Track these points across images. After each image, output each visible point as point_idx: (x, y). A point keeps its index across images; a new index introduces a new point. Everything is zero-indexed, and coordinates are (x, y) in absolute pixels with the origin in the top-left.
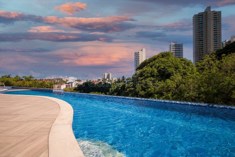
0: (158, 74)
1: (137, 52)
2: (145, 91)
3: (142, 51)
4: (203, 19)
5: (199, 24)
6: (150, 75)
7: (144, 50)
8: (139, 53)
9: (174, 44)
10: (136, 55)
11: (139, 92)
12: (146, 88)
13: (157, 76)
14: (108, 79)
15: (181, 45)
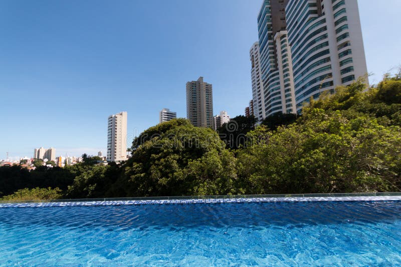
0: (185, 149)
1: (113, 116)
2: (168, 177)
3: (121, 116)
4: (196, 89)
5: (193, 93)
6: (172, 151)
7: (125, 114)
8: (116, 117)
9: (166, 112)
10: (112, 120)
11: (158, 180)
12: (169, 173)
13: (183, 152)
14: (46, 160)
15: (174, 114)
